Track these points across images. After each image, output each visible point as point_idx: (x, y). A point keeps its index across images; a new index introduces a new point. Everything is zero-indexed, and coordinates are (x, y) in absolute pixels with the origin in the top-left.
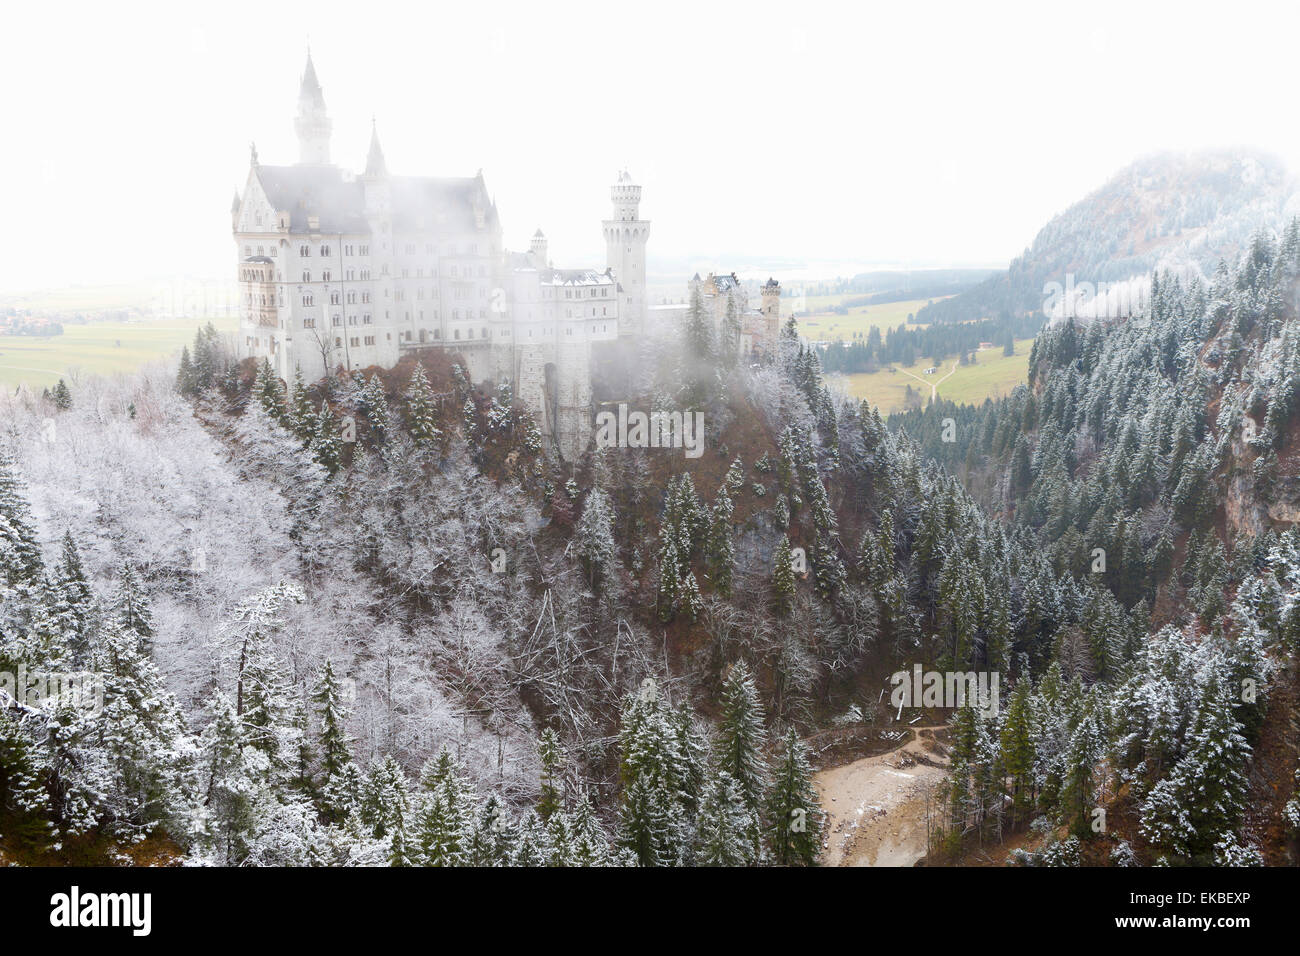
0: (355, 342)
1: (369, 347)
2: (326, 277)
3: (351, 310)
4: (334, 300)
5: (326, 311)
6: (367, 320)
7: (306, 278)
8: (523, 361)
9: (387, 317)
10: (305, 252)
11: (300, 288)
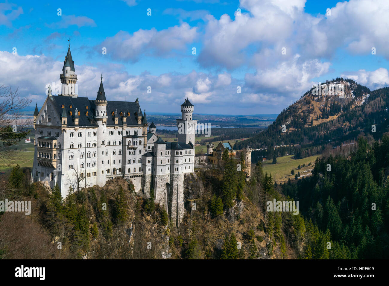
0: (89, 175)
1: (94, 177)
2: (80, 146)
3: (88, 160)
4: (82, 156)
5: (78, 161)
6: (94, 164)
7: (72, 146)
8: (158, 182)
9: (103, 163)
10: (72, 135)
11: (69, 151)
